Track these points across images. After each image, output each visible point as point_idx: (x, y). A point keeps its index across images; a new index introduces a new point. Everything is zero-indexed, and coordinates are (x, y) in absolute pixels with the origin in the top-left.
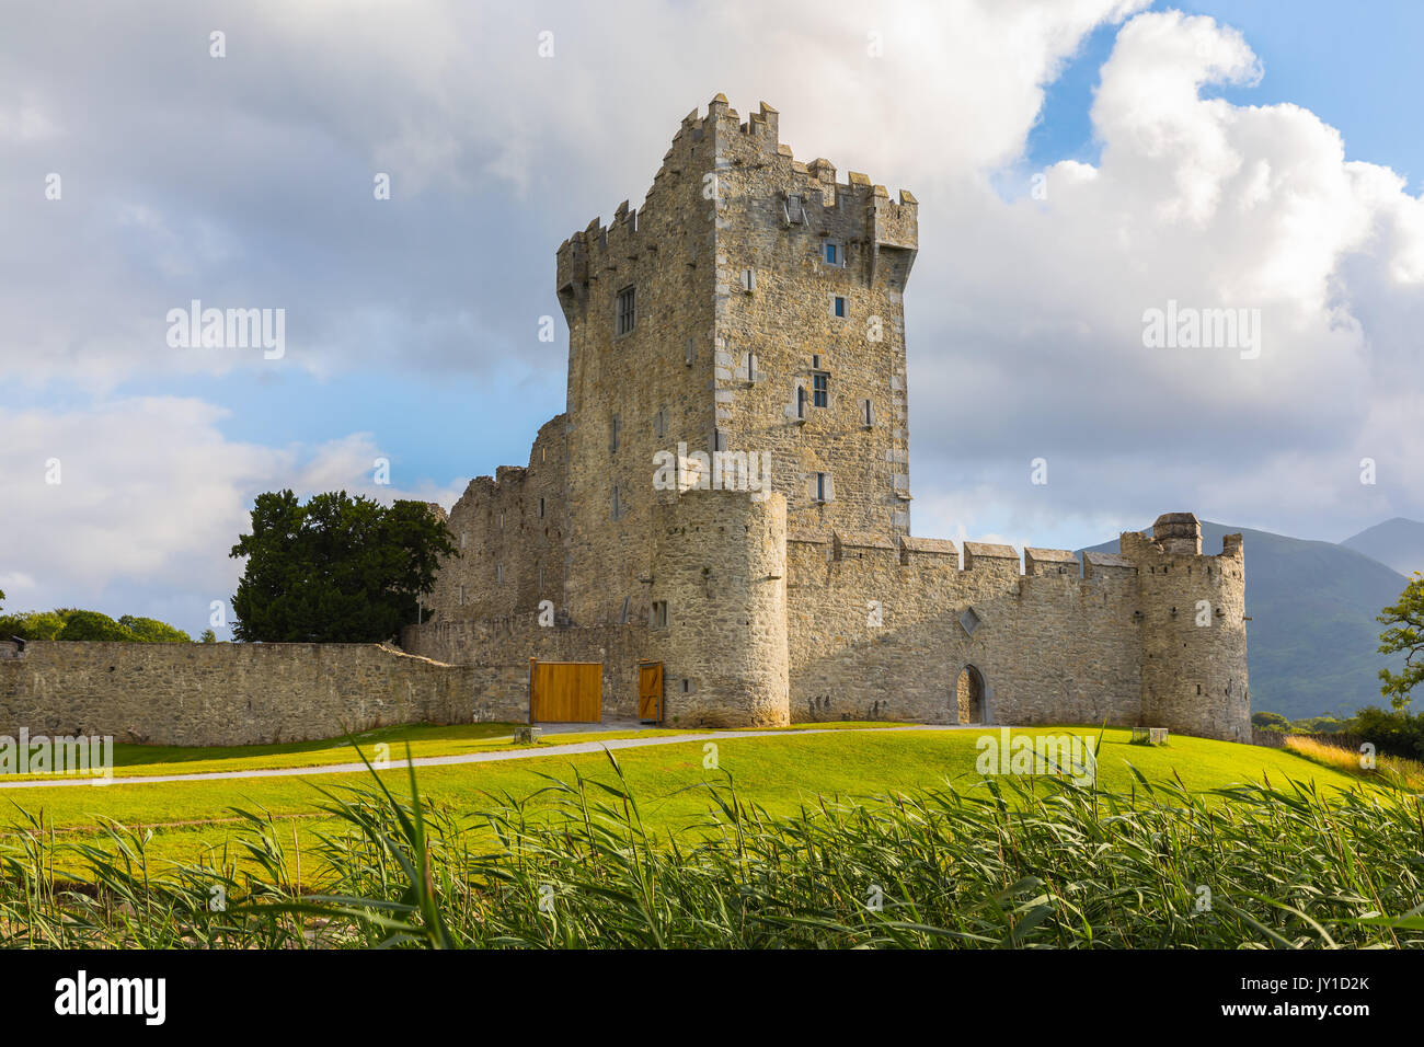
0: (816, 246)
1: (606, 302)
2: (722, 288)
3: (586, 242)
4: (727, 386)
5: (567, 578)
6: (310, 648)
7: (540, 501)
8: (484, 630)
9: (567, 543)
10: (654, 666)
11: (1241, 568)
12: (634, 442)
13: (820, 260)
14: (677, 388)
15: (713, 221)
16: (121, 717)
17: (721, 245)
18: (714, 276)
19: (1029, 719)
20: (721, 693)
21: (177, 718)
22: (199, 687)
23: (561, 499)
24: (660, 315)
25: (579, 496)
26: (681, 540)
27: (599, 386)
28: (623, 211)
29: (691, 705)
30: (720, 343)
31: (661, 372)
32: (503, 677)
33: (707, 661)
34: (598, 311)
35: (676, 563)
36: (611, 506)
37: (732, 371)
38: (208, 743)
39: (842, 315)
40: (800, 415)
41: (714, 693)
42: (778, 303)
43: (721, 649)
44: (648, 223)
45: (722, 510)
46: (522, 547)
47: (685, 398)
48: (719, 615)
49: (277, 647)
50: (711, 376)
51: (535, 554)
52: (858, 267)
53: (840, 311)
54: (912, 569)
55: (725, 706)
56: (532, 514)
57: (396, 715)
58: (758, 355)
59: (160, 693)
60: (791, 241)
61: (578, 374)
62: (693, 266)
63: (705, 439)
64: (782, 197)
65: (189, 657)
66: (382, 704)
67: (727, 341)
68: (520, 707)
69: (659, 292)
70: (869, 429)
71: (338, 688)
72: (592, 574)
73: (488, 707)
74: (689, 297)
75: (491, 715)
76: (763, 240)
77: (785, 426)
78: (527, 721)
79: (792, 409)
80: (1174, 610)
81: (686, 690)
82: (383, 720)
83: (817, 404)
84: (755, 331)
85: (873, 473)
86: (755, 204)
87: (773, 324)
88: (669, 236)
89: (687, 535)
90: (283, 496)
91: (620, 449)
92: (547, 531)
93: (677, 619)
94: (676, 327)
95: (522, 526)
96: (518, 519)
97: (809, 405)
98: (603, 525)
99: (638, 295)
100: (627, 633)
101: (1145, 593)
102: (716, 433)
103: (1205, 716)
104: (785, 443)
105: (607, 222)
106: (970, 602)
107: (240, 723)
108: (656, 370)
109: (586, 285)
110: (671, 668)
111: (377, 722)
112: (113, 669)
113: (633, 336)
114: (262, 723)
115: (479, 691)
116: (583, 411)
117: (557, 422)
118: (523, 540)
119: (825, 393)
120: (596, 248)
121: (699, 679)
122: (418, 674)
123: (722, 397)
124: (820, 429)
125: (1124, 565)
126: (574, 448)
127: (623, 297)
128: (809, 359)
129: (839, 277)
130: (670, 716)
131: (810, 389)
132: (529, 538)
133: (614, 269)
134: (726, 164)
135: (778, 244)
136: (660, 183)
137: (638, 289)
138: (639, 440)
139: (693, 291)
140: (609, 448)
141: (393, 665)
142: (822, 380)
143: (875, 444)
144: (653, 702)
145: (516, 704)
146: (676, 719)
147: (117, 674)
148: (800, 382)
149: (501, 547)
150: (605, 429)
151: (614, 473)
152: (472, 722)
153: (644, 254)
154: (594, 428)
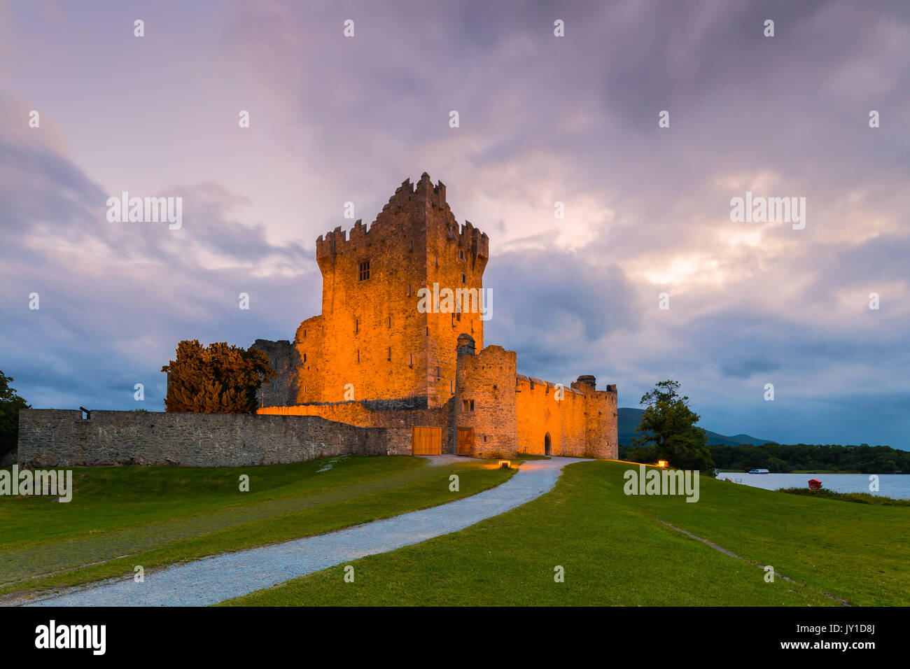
0: (457, 250)
1: (349, 266)
2: (429, 263)
3: (335, 237)
9: (323, 374)
10: (467, 429)
12: (371, 329)
13: (458, 257)
14: (400, 306)
15: (425, 231)
16: (160, 452)
17: (427, 243)
18: (425, 257)
21: (197, 453)
22: (211, 436)
23: (320, 355)
24: (388, 273)
25: (332, 353)
27: (345, 304)
28: (358, 224)
31: (390, 299)
34: (343, 269)
36: (354, 358)
38: (219, 466)
39: (465, 283)
40: (453, 324)
42: (446, 273)
44: (378, 230)
47: (407, 311)
52: (469, 263)
57: (333, 451)
59: (185, 439)
60: (449, 247)
61: (330, 298)
62: (411, 252)
63: (421, 330)
66: (324, 445)
69: (386, 262)
70: (473, 332)
71: (299, 437)
74: (408, 266)
75: (396, 451)
76: (441, 243)
77: (448, 327)
79: (450, 321)
81: (485, 441)
82: (325, 453)
86: (438, 226)
87: (444, 282)
88: (393, 237)
91: (361, 332)
94: (399, 279)
97: (455, 320)
102: (427, 327)
104: (448, 334)
107: (239, 455)
108: (386, 298)
109: (335, 256)
110: (477, 430)
111: (321, 454)
112: (152, 425)
113: (369, 282)
114: (253, 455)
115: (390, 440)
116: (334, 314)
117: (315, 319)
119: (460, 315)
120: (341, 240)
122: (345, 431)
124: (458, 330)
126: (327, 331)
127: (361, 264)
133: (355, 250)
136: (386, 212)
137: (372, 260)
138: (374, 329)
139: (411, 263)
140: (354, 332)
141: (330, 426)
145: (406, 446)
147: (156, 429)
150: (351, 323)
151: (357, 343)
153: (376, 244)
154: (342, 322)
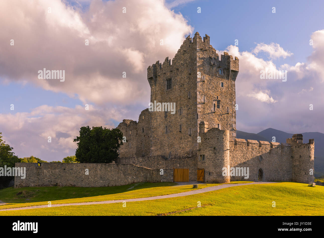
0: (217, 70)
1: (162, 82)
2: (198, 80)
3: (156, 66)
4: (200, 104)
5: (151, 147)
6: (116, 165)
7: (142, 129)
9: (151, 139)
10: (202, 169)
11: (314, 147)
12: (172, 115)
13: (218, 73)
14: (185, 103)
15: (196, 63)
16: (68, 180)
17: (198, 69)
18: (196, 77)
19: (271, 180)
20: (218, 175)
21: (82, 181)
23: (150, 129)
24: (180, 86)
25: (155, 128)
26: (208, 141)
27: (161, 102)
28: (167, 60)
29: (212, 178)
30: (198, 93)
31: (180, 99)
32: (167, 172)
33: (215, 168)
34: (160, 84)
35: (207, 146)
36: (165, 130)
37: (201, 100)
38: (91, 186)
39: (223, 87)
40: (214, 110)
41: (216, 175)
42: (210, 84)
43: (218, 166)
44: (175, 63)
45: (218, 134)
46: (137, 139)
47: (188, 106)
48: (218, 158)
49: (107, 164)
50: (196, 101)
51: (141, 141)
52: (226, 75)
53: (222, 86)
54: (250, 147)
55: (219, 178)
56: (140, 132)
57: (138, 180)
58: (206, 96)
59: (77, 175)
60: (212, 69)
61: (154, 98)
62: (190, 74)
63: (194, 116)
64: (210, 58)
65: (85, 166)
66: (135, 178)
67: (199, 93)
69: (179, 80)
70: (228, 114)
71: (124, 174)
72: (159, 146)
74: (189, 82)
75: (165, 180)
76: (207, 68)
77: (211, 113)
78: (173, 182)
79: (213, 109)
80: (300, 156)
81: (210, 175)
83: (218, 108)
84: (205, 90)
85: (229, 124)
86: (205, 59)
87: (209, 89)
88: (182, 66)
89: (210, 140)
90: (87, 128)
91: (168, 117)
92: (145, 136)
93: (207, 159)
94: (185, 89)
96: (136, 133)
97: (216, 108)
98: (162, 135)
99: (173, 80)
100: (186, 161)
101: (294, 152)
102: (197, 114)
103: (306, 179)
104: (211, 117)
105: (162, 62)
106: (261, 154)
107: (99, 182)
108: (179, 99)
109: (156, 77)
110: (206, 170)
111: (134, 181)
112: (65, 169)
113: (172, 90)
114: (105, 182)
117: (147, 110)
119: (219, 105)
120: (159, 68)
121: (213, 172)
122: (144, 171)
123: (199, 106)
124: (218, 114)
125: (289, 146)
126: (153, 116)
127: (168, 81)
128: (216, 97)
129: (222, 77)
130: (206, 180)
131: (216, 104)
132: (139, 137)
133: (165, 74)
134: (199, 50)
135: (210, 70)
136: (179, 53)
138: (174, 115)
139: (190, 80)
140: (164, 117)
141: (138, 169)
142: (219, 102)
143: (229, 117)
144: (201, 178)
145: (170, 178)
146: (207, 181)
147: (66, 170)
148: (214, 102)
149: (130, 139)
150: (163, 112)
151: (166, 123)
152: (161, 182)
153: (174, 71)
154: (159, 112)
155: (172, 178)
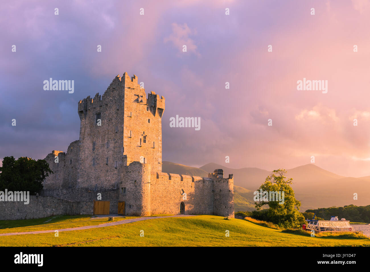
0: (145, 107)
1: (92, 115)
2: (125, 115)
3: (87, 101)
4: (126, 137)
5: (78, 179)
7: (70, 160)
8: (65, 192)
9: (78, 171)
11: (233, 181)
12: (100, 148)
13: (145, 110)
14: (113, 137)
15: (124, 100)
17: (126, 106)
18: (124, 113)
19: (193, 213)
20: (138, 208)
23: (77, 160)
24: (108, 120)
26: (130, 174)
27: (89, 135)
28: (97, 95)
29: (132, 211)
30: (125, 128)
31: (108, 133)
32: (87, 204)
33: (135, 201)
34: (90, 117)
35: (128, 179)
36: (92, 163)
37: (127, 134)
40: (141, 145)
41: (136, 208)
42: (137, 119)
43: (138, 198)
45: (139, 168)
46: (64, 171)
47: (115, 139)
48: (138, 191)
50: (122, 135)
51: (68, 173)
52: (153, 112)
53: (149, 122)
54: (172, 181)
55: (139, 211)
56: (68, 163)
57: (58, 213)
58: (133, 131)
60: (140, 106)
61: (83, 131)
64: (138, 95)
66: (54, 210)
68: (91, 211)
69: (108, 115)
70: (154, 148)
71: (43, 206)
72: (86, 178)
73: (84, 211)
74: (117, 117)
75: (85, 213)
76: (134, 105)
78: (93, 214)
80: (221, 190)
81: (130, 208)
82: (55, 214)
83: (144, 142)
84: (132, 125)
85: (154, 158)
86: (133, 97)
87: (135, 124)
88: (111, 102)
89: (131, 173)
91: (95, 150)
92: (72, 168)
93: (128, 192)
94: (113, 123)
95: (65, 166)
96: (63, 164)
98: (90, 167)
99: (102, 115)
101: (215, 186)
102: (124, 148)
103: (227, 213)
104: (137, 150)
106: (182, 188)
108: (107, 132)
109: (86, 111)
110: (127, 202)
111: (53, 214)
115: (82, 207)
116: (84, 140)
117: (76, 142)
118: (64, 169)
119: (145, 140)
120: (89, 103)
121: (133, 205)
122: (64, 203)
123: (125, 140)
124: (144, 148)
125: (211, 180)
126: (81, 148)
127: (97, 115)
128: (143, 132)
129: (149, 114)
130: (126, 213)
131: (143, 139)
132: (67, 169)
134: (127, 88)
135: (137, 106)
136: (109, 90)
137: (102, 113)
138: (101, 148)
139: (118, 115)
140: (92, 149)
141: (57, 201)
142: (145, 137)
143: (155, 151)
144: (122, 210)
145: (90, 211)
146: (128, 214)
148: (141, 137)
149: (58, 171)
150: (91, 145)
152: (80, 215)
153: (103, 106)
154: (87, 144)
155: (92, 211)
